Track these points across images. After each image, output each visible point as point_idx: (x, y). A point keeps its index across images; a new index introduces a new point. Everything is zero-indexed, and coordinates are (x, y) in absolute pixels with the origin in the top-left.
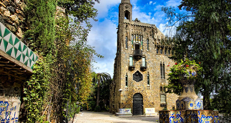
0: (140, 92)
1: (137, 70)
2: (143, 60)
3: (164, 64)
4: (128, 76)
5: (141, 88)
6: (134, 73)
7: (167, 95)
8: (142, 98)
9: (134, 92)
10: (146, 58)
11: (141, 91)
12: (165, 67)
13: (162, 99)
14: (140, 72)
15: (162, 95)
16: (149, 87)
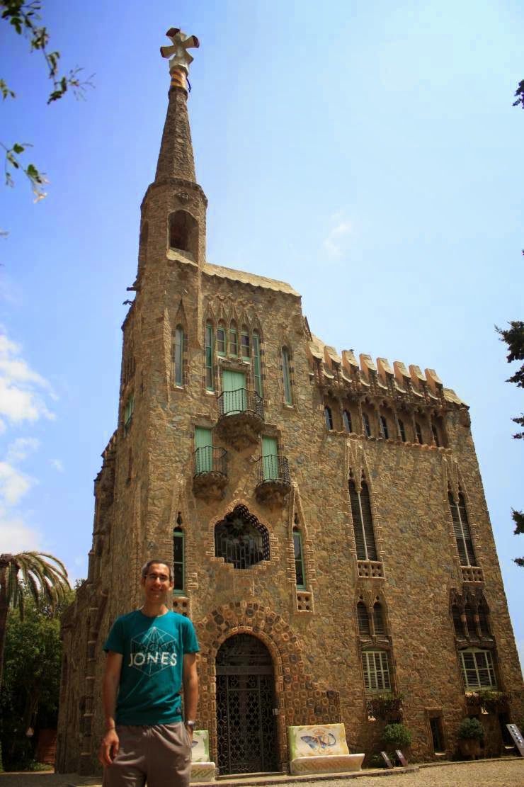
0: (256, 628)
1: (236, 501)
2: (268, 448)
3: (365, 485)
4: (189, 534)
5: (260, 602)
6: (220, 517)
7: (395, 651)
8: (269, 662)
9: (223, 626)
10: (282, 441)
11: (262, 624)
12: (372, 499)
13: (372, 675)
14: (254, 510)
15: (367, 653)
16: (307, 599)
